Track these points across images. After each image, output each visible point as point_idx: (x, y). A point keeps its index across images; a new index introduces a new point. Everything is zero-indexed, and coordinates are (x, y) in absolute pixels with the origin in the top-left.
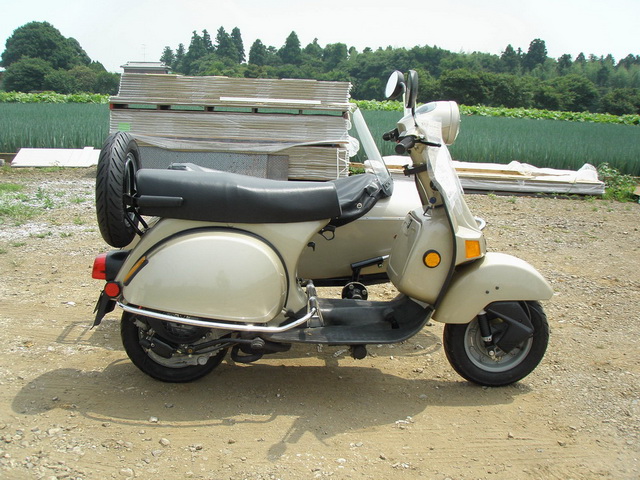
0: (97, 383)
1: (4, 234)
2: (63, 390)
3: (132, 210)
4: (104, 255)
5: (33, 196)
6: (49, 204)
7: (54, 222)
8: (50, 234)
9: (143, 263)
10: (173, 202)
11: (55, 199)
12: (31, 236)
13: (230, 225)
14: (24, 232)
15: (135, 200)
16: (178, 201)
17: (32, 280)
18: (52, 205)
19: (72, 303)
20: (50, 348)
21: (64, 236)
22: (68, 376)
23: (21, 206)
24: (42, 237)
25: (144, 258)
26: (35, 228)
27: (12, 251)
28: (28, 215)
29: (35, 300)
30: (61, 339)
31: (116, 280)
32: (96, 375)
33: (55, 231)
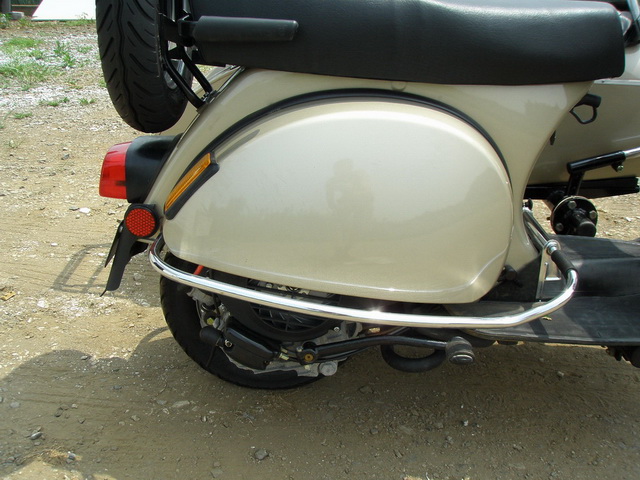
0: (118, 390)
1: (6, 101)
2: (53, 409)
3: (179, 53)
4: (123, 149)
5: (51, 53)
6: (70, 62)
7: (73, 84)
8: (66, 101)
9: (206, 167)
10: (275, 30)
11: (78, 56)
12: (41, 104)
13: (398, 86)
14: (32, 99)
15: (186, 27)
16: (288, 30)
17: (32, 171)
18: (73, 62)
19: (86, 210)
20: (42, 303)
21: (84, 103)
22: (65, 371)
23: (34, 64)
24: (55, 105)
25: (207, 159)
26: (47, 93)
27: (11, 125)
28: (40, 76)
29: (33, 205)
30: (61, 284)
31: (149, 201)
32: (117, 367)
33: (74, 97)
